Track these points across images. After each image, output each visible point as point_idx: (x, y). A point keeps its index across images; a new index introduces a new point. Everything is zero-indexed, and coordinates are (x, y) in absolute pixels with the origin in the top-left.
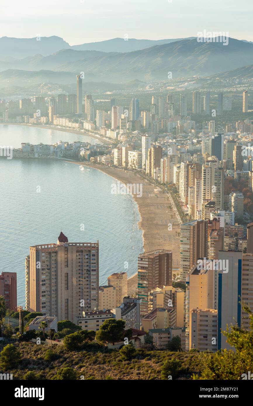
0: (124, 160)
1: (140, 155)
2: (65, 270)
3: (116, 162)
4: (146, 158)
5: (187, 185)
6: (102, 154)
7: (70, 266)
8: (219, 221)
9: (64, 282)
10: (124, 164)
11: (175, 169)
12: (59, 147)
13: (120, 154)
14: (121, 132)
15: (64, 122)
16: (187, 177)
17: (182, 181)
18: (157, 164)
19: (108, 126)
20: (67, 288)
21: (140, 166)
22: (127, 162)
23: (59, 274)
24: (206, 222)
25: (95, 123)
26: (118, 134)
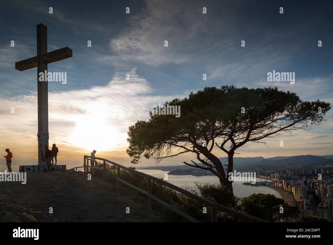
0: (278, 186)
1: (282, 185)
3: (276, 186)
4: (284, 185)
5: (295, 192)
6: (272, 184)
8: (303, 202)
10: (278, 187)
11: (292, 188)
12: (261, 182)
13: (277, 184)
14: (278, 179)
15: (262, 176)
18: (287, 187)
19: (274, 178)
21: (283, 187)
22: (279, 186)
24: (299, 202)
25: (271, 177)
26: (277, 179)
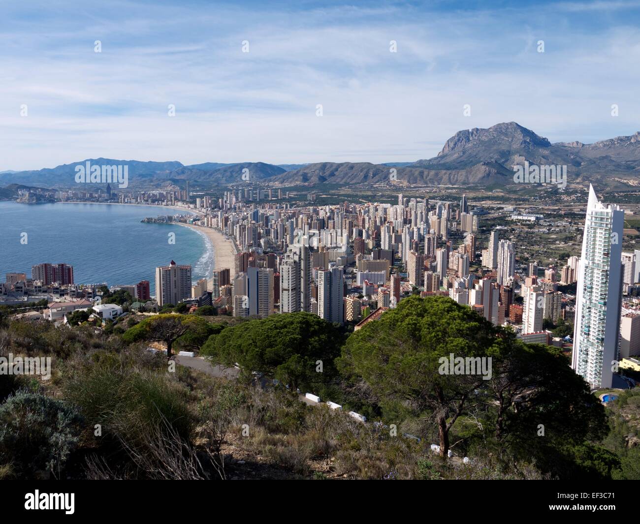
0: (210, 223)
1: (217, 221)
2: (175, 279)
3: (206, 224)
4: (221, 222)
6: (199, 220)
7: (177, 277)
9: (174, 284)
10: (210, 225)
15: (180, 204)
16: (240, 232)
17: (238, 233)
19: (203, 206)
20: (175, 287)
21: (218, 225)
23: (171, 280)
